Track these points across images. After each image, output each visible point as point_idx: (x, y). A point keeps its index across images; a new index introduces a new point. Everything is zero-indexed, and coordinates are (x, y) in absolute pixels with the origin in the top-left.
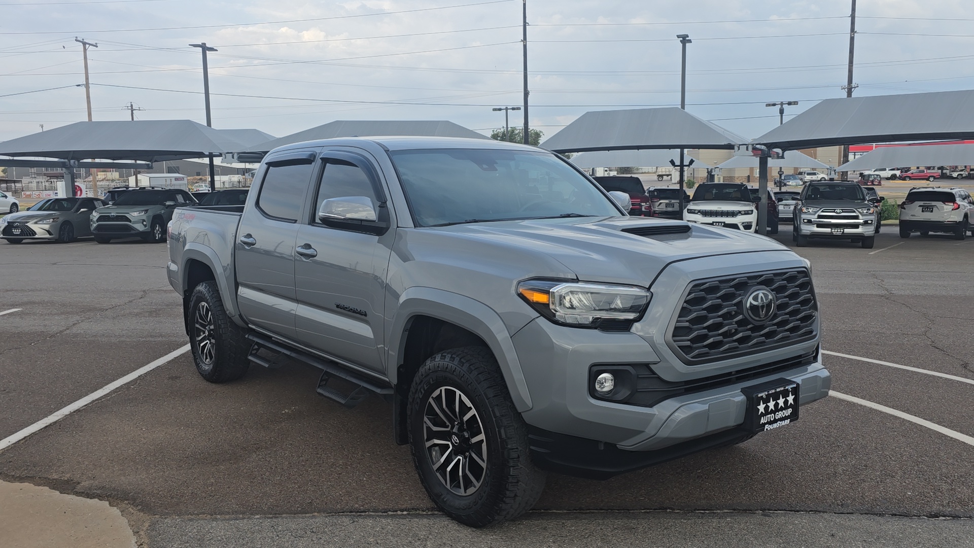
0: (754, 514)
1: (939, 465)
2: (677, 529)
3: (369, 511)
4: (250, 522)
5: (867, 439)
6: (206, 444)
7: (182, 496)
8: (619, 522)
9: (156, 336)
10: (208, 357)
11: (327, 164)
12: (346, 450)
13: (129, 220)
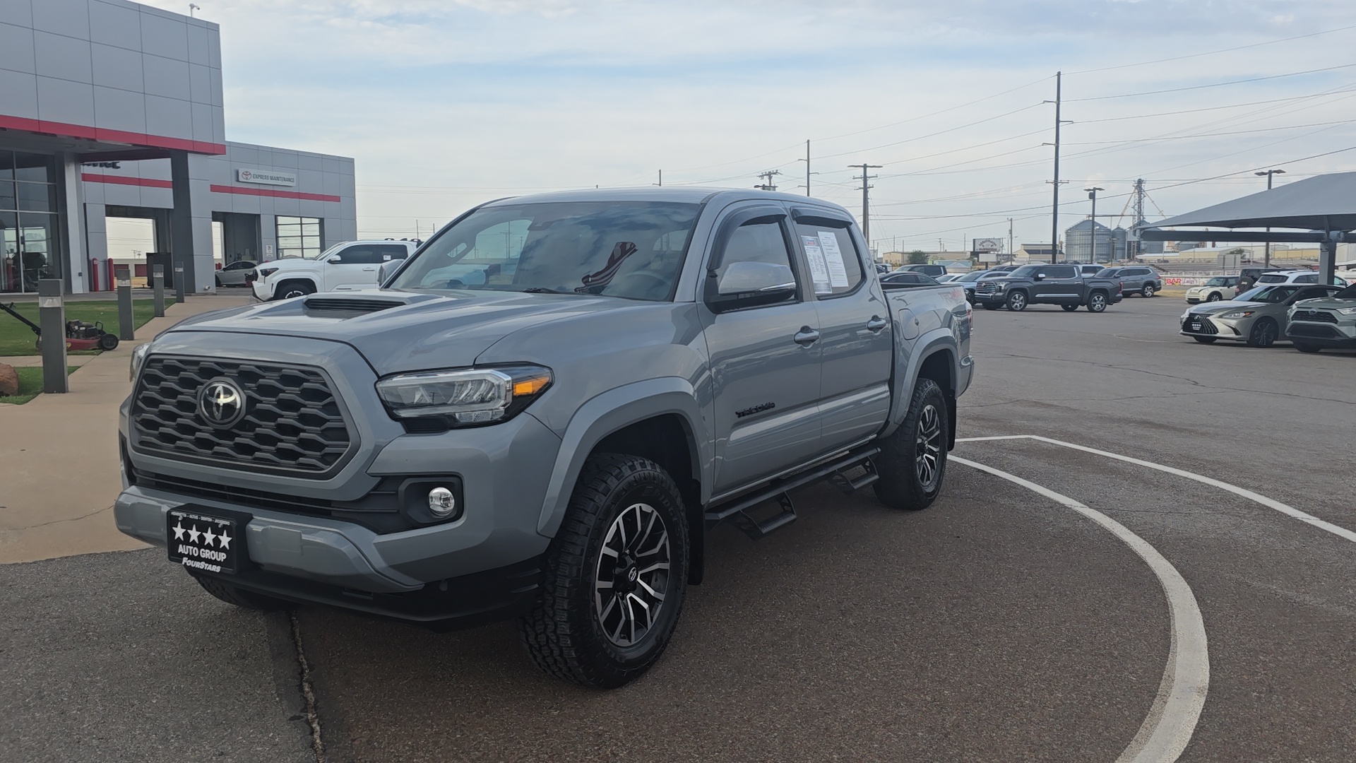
13: (1332, 319)
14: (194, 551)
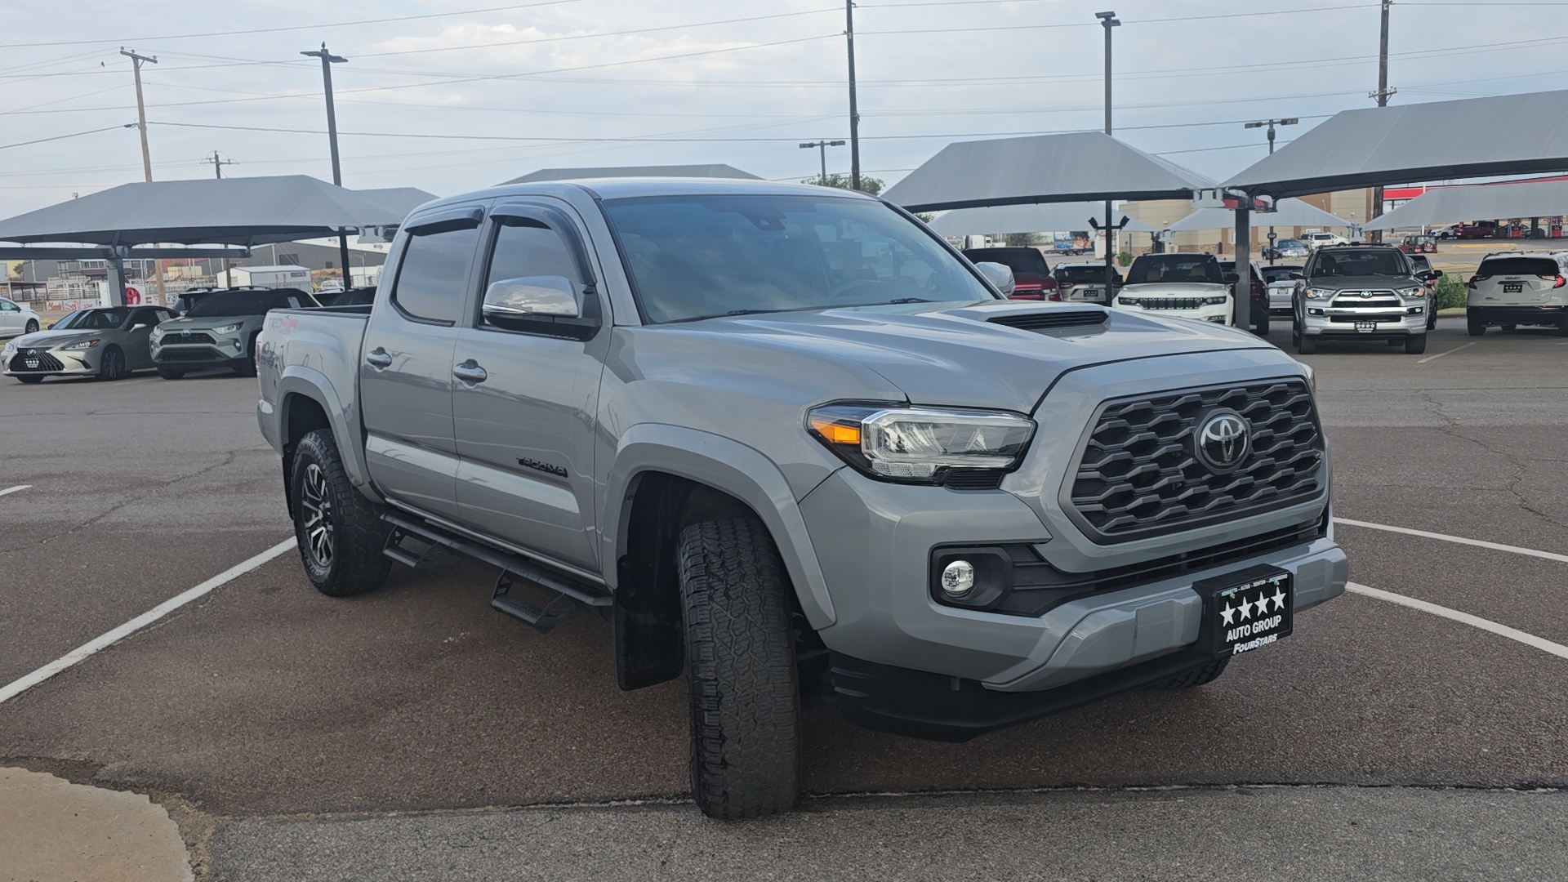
0: (1224, 790)
1: (1535, 702)
2: (1094, 819)
3: (578, 800)
4: (381, 824)
5: (1414, 662)
6: (315, 696)
7: (271, 783)
8: (995, 810)
9: (245, 524)
10: (324, 555)
11: (503, 227)
12: (545, 701)
13: (211, 340)
14: (1245, 630)
